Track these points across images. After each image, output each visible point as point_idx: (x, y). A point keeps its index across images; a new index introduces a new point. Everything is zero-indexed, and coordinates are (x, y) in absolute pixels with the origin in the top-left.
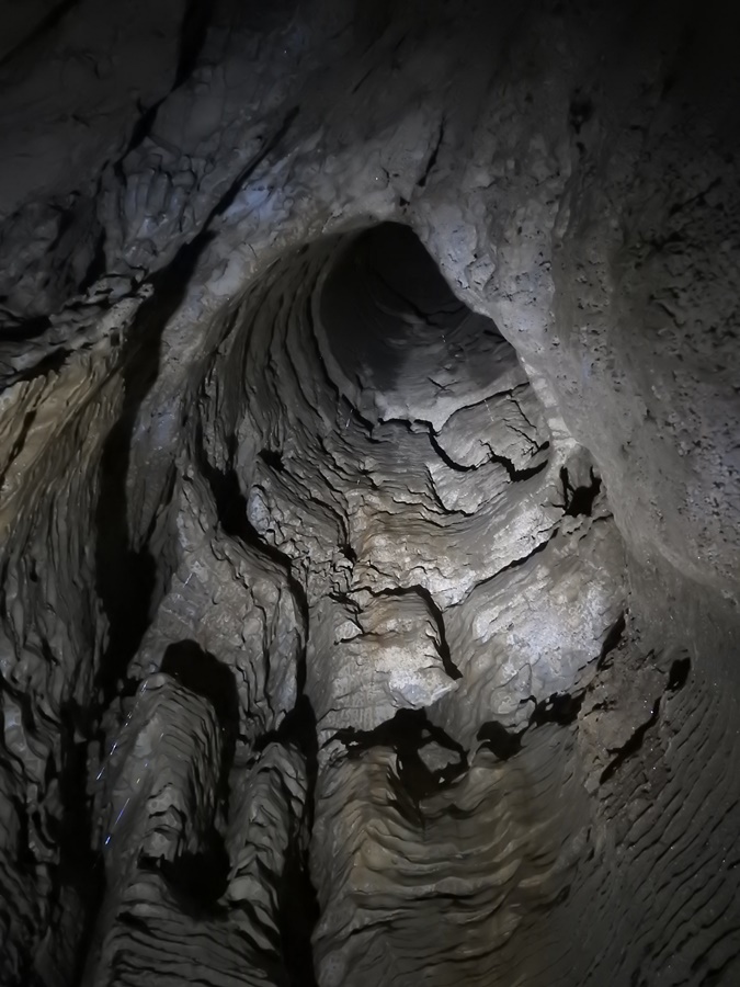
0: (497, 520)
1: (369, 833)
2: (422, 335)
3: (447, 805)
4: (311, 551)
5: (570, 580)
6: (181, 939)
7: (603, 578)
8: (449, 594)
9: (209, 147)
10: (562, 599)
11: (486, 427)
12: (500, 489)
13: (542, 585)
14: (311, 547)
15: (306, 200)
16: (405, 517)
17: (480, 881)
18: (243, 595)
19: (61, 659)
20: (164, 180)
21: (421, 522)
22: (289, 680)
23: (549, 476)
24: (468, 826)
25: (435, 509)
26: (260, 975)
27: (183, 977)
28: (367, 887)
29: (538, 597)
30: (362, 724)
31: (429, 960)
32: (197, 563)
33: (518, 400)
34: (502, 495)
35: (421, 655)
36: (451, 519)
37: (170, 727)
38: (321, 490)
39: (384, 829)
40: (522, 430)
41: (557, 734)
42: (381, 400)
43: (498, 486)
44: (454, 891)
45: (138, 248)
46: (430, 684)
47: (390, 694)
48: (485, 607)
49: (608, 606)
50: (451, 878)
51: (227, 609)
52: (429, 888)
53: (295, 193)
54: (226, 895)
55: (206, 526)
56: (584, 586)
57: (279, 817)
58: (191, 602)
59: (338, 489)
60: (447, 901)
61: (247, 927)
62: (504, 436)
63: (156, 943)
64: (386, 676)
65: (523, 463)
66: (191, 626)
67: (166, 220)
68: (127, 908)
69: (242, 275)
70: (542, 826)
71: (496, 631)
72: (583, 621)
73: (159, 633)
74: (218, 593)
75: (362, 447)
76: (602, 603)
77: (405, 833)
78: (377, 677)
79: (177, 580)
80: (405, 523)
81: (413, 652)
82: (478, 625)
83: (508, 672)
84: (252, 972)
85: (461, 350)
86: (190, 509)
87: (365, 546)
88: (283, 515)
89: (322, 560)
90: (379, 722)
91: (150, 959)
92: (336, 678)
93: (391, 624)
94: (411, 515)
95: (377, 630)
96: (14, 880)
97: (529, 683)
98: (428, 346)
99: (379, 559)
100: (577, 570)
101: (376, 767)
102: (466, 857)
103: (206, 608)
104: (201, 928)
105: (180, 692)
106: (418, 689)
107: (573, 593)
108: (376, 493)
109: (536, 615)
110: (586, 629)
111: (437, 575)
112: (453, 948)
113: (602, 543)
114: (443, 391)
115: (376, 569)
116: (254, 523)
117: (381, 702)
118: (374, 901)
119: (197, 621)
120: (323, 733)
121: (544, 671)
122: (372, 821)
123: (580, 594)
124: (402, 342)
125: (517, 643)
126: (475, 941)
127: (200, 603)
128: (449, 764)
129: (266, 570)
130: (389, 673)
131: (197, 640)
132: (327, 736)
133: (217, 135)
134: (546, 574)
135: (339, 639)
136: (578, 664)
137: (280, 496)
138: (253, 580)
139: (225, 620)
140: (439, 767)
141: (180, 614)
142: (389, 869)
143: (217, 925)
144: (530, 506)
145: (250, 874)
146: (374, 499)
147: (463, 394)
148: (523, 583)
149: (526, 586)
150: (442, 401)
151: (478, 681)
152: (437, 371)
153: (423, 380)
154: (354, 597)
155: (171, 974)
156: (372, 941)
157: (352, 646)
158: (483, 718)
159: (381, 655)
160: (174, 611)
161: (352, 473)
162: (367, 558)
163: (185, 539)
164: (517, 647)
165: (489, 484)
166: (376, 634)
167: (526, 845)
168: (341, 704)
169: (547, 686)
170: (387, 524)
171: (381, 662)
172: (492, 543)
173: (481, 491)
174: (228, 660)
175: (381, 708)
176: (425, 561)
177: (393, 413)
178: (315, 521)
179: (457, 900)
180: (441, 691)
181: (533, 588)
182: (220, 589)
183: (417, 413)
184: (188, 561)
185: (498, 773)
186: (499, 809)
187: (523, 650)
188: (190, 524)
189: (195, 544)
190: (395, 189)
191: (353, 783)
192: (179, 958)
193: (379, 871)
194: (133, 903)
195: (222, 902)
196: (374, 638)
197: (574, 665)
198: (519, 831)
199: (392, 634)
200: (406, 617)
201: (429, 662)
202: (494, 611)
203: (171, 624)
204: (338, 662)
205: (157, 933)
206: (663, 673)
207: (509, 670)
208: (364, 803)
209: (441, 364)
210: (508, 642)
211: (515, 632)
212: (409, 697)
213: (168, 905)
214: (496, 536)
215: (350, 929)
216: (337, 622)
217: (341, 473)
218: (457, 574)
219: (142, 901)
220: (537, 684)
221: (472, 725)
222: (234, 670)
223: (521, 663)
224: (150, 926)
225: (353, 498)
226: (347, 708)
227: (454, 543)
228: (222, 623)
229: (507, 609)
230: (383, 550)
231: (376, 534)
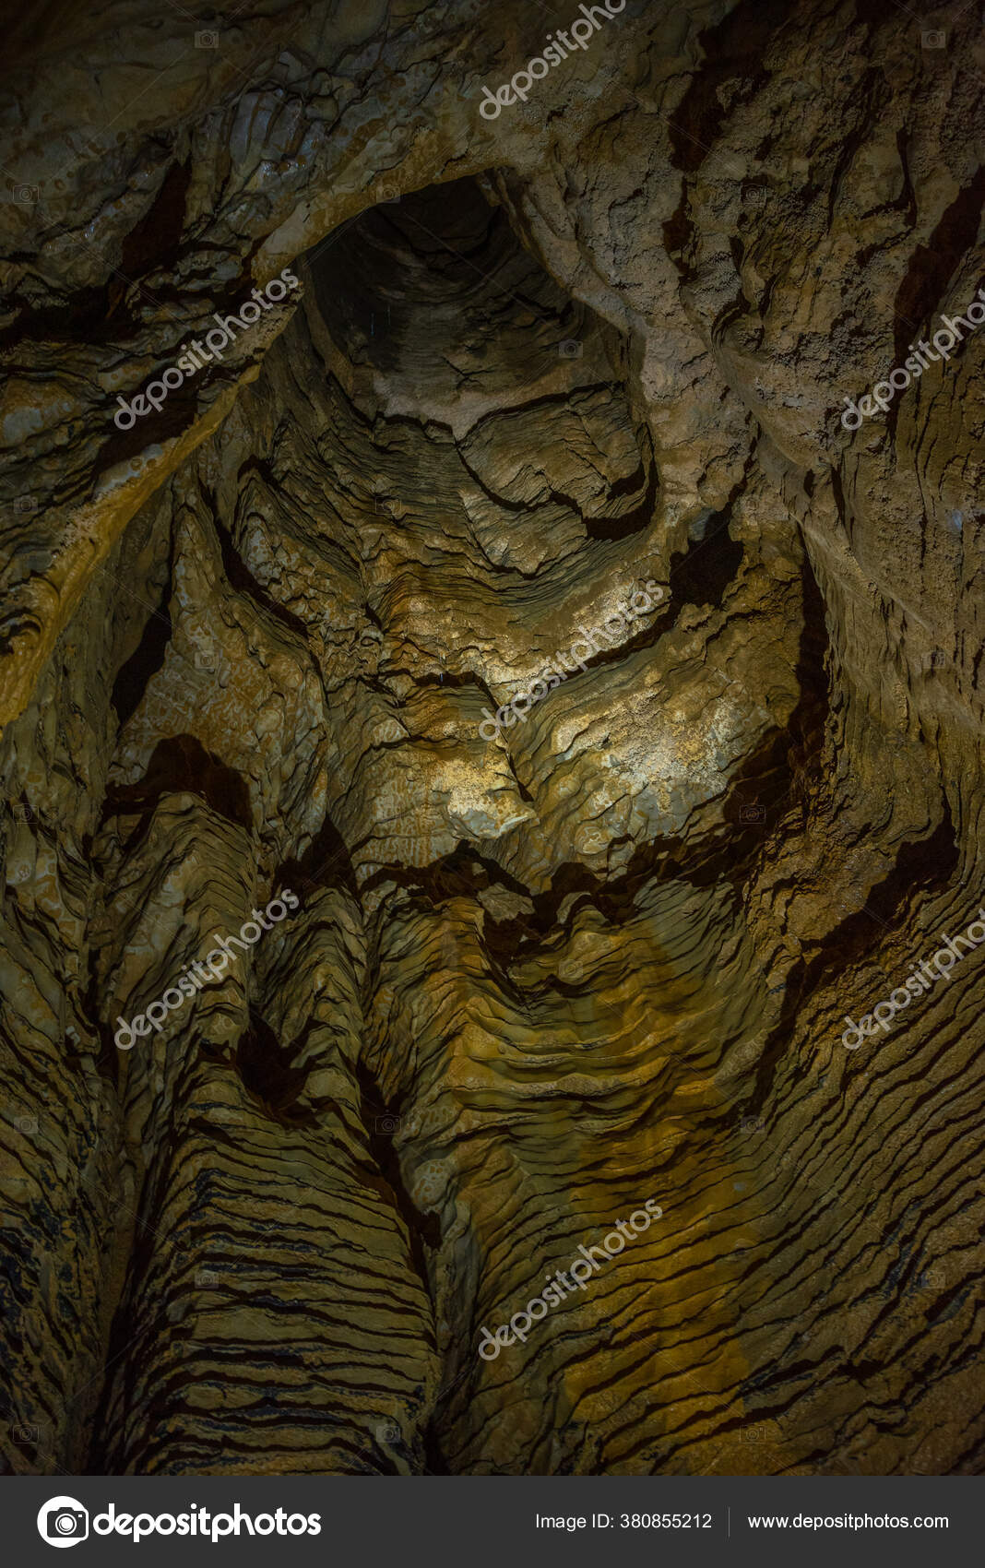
0: (577, 592)
1: (470, 1015)
2: (424, 286)
3: (545, 975)
4: (328, 612)
5: (692, 692)
6: (277, 1153)
7: (737, 695)
8: (513, 687)
9: (358, 64)
10: (679, 715)
11: (539, 448)
12: (574, 547)
13: (650, 693)
14: (329, 608)
15: (425, 131)
16: (446, 571)
17: (612, 1080)
18: (258, 677)
19: (87, 780)
20: (295, 110)
21: (467, 582)
22: (317, 795)
23: (652, 541)
24: (584, 1008)
25: (481, 563)
26: (374, 1197)
27: (288, 1202)
28: (471, 1081)
29: (645, 709)
30: (413, 858)
31: (573, 1178)
32: (199, 629)
33: (580, 412)
34: (580, 556)
35: (490, 773)
36: (507, 581)
37: (213, 870)
38: (331, 523)
39: (486, 1009)
40: (588, 457)
41: (693, 899)
42: (381, 385)
43: (570, 542)
44: (579, 1090)
45: (250, 206)
46: (501, 812)
47: (453, 821)
48: (571, 713)
49: (739, 730)
50: (576, 1075)
51: (239, 697)
52: (550, 1085)
53: (410, 119)
54: (304, 1091)
55: (213, 578)
56: (711, 703)
57: (351, 989)
58: (192, 683)
59: (349, 521)
60: (575, 1105)
61: (340, 1134)
62: (566, 464)
63: (245, 1158)
64: (444, 798)
65: (594, 508)
66: (190, 716)
67: (292, 170)
68: (199, 1112)
69: (311, 226)
70: (693, 1017)
71: (585, 747)
72: (704, 747)
73: (148, 723)
74: (226, 673)
75: (369, 457)
76: (730, 726)
77: (510, 1015)
78: (432, 798)
79: (171, 651)
80: (448, 581)
81: (481, 769)
82: (560, 736)
83: (601, 802)
84: (362, 1192)
85: (488, 321)
86: (193, 552)
87: (396, 610)
88: (290, 559)
89: (343, 626)
90: (434, 857)
91: (245, 1181)
92: (378, 795)
93: (449, 728)
94: (453, 571)
95: (428, 734)
96: (68, 1081)
97: (628, 818)
98: (436, 305)
99: (416, 630)
100: (703, 680)
101: (461, 926)
102: (588, 1048)
103: (210, 693)
104: (295, 1138)
105: (214, 819)
106: (484, 817)
107: (695, 709)
108: (402, 532)
109: (641, 733)
110: (708, 757)
111: (496, 662)
112: (597, 1165)
113: (742, 651)
114: (466, 381)
115: (413, 644)
116: (251, 568)
117: (439, 830)
118: (480, 1100)
119: (197, 710)
120: (364, 868)
121: (649, 804)
122: (473, 1000)
123: (705, 711)
124: (399, 295)
125: (615, 765)
126: (627, 1157)
127: (201, 685)
128: (520, 914)
129: (286, 643)
130: (448, 793)
131: (197, 736)
132: (368, 872)
133: (376, 47)
134: (656, 679)
135: (377, 741)
136: (693, 799)
137: (285, 530)
138: (271, 656)
139: (234, 709)
140: (507, 916)
141: (175, 699)
142: (494, 1060)
143: (311, 1133)
144: (624, 578)
145: (332, 1065)
146: (400, 541)
147: (497, 390)
148: (624, 688)
149: (630, 692)
150: (468, 398)
151: (558, 808)
152: (455, 348)
153: (436, 361)
154: (392, 683)
155: (274, 1198)
156: (489, 1150)
157: (401, 755)
158: (561, 856)
159: (439, 768)
160: (168, 695)
161: (364, 498)
162: (401, 627)
163: (186, 596)
164: (615, 771)
165: (556, 536)
166: (429, 740)
167: (672, 1039)
168: (385, 830)
169: (651, 824)
170: (424, 578)
171: (440, 779)
172: (571, 624)
173: (543, 543)
174: (238, 764)
175: (439, 839)
176: (481, 639)
177: (399, 406)
178: (333, 571)
179: (589, 1103)
180: (514, 820)
181: (639, 696)
182: (229, 667)
183: (431, 410)
184: (188, 625)
185: (613, 941)
186: (625, 990)
187: (624, 776)
188: (193, 573)
189: (198, 603)
190: (552, 134)
191: (434, 946)
192: (278, 1178)
193: (484, 1063)
194: (208, 1106)
195: (302, 1101)
196: (430, 745)
197: (688, 801)
198: (662, 1020)
199: (453, 742)
200: (469, 720)
201: (500, 783)
202: (582, 722)
203: (163, 712)
204: (380, 775)
205: (245, 1145)
206: (887, 855)
207: (601, 799)
208: (456, 974)
209: (459, 338)
210: (603, 764)
211: (612, 752)
212: (473, 826)
213: (250, 1110)
214: (576, 615)
215: (453, 1133)
216: (375, 719)
217: (351, 498)
218: (521, 662)
219: (220, 1105)
220: (637, 821)
221: (545, 863)
222: (247, 779)
223: (621, 793)
224: (231, 1136)
225: (370, 536)
226: (394, 837)
227: (517, 617)
228: (231, 714)
229: (603, 720)
230: (421, 616)
231: (412, 595)
